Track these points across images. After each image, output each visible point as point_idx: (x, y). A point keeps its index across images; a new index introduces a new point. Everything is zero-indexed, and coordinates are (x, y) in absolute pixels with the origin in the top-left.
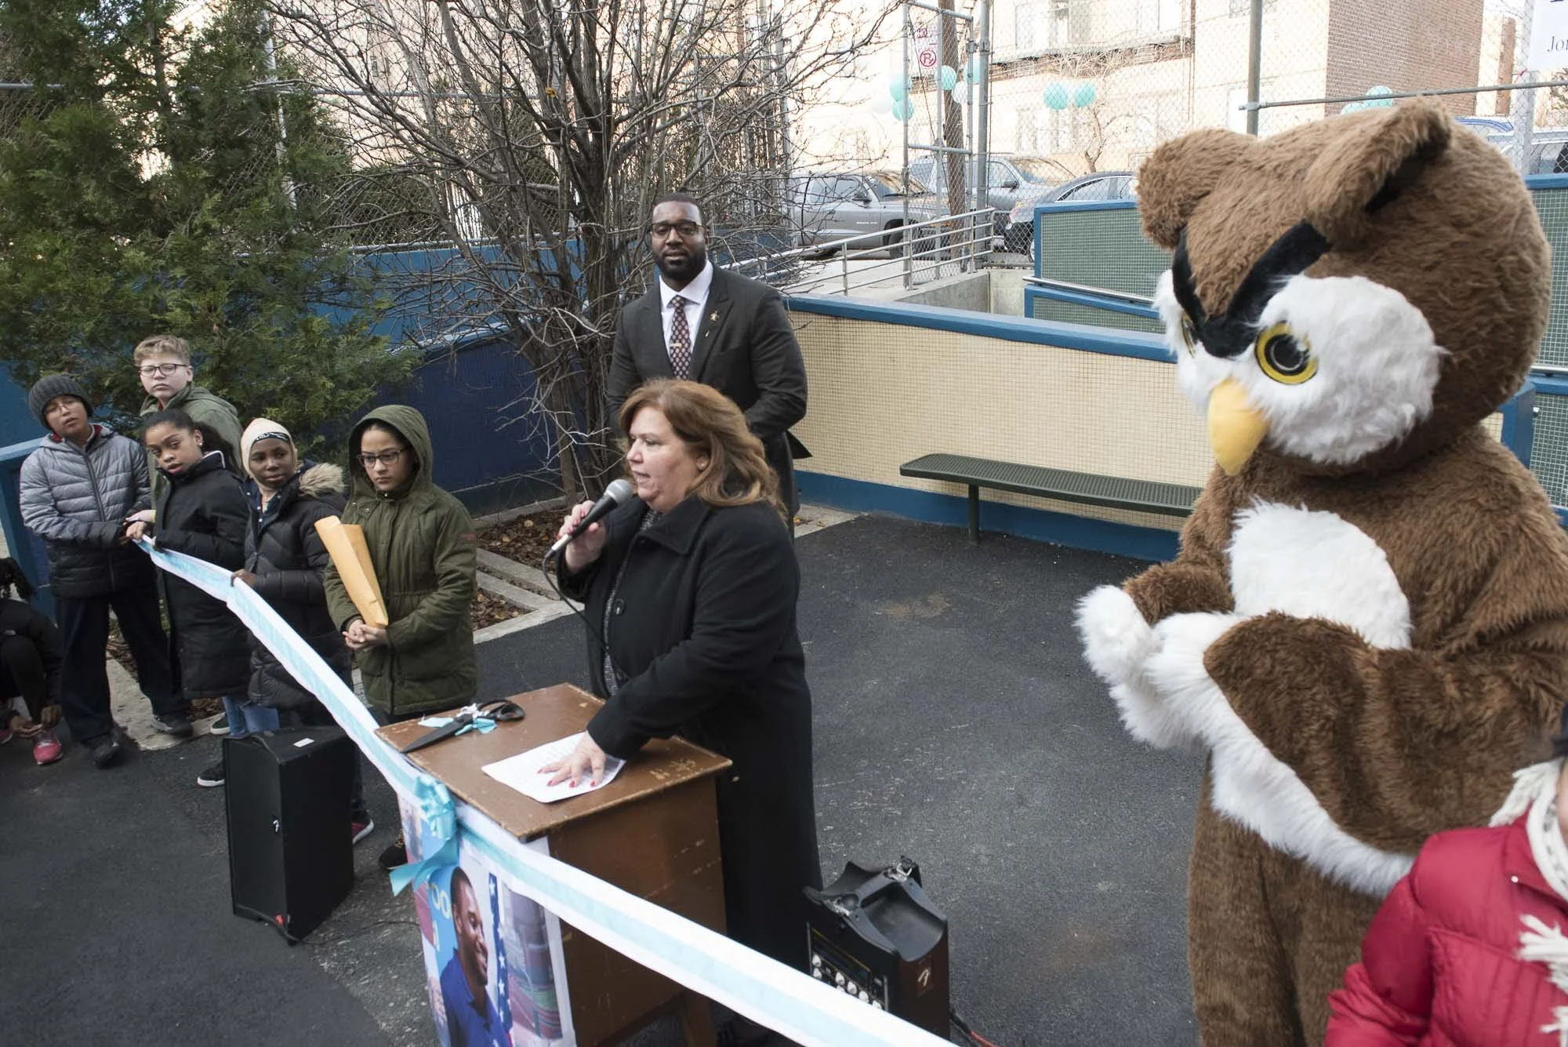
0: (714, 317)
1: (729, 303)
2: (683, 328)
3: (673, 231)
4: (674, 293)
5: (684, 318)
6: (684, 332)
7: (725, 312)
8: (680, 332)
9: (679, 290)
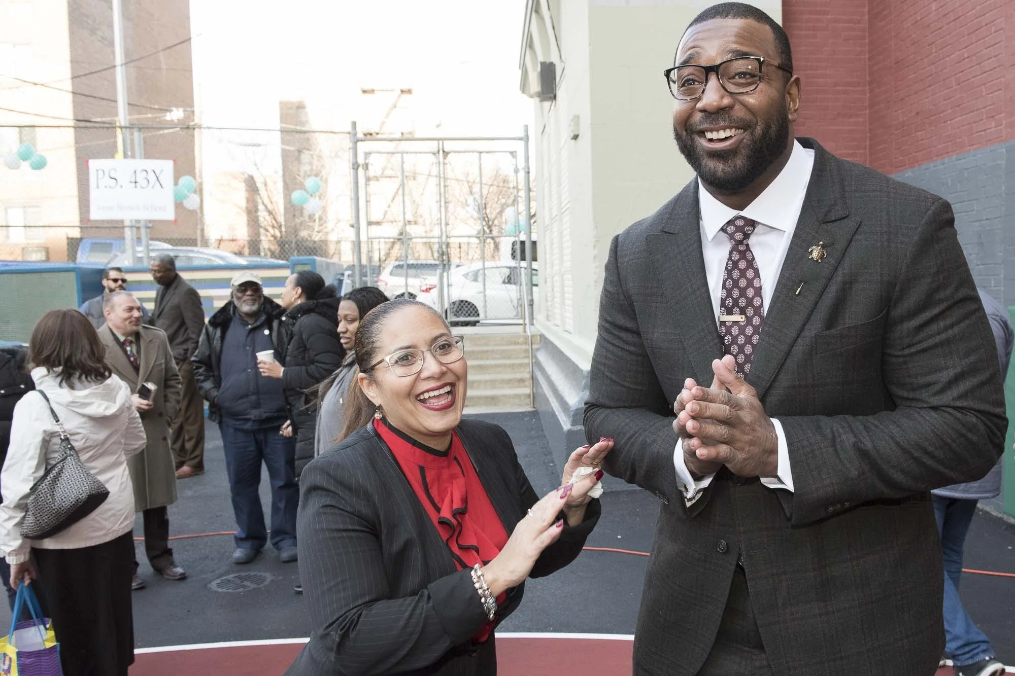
0: (815, 253)
1: (851, 224)
2: (750, 283)
3: (713, 82)
4: (731, 213)
5: (751, 263)
6: (750, 292)
7: (840, 246)
8: (743, 292)
9: (741, 208)
